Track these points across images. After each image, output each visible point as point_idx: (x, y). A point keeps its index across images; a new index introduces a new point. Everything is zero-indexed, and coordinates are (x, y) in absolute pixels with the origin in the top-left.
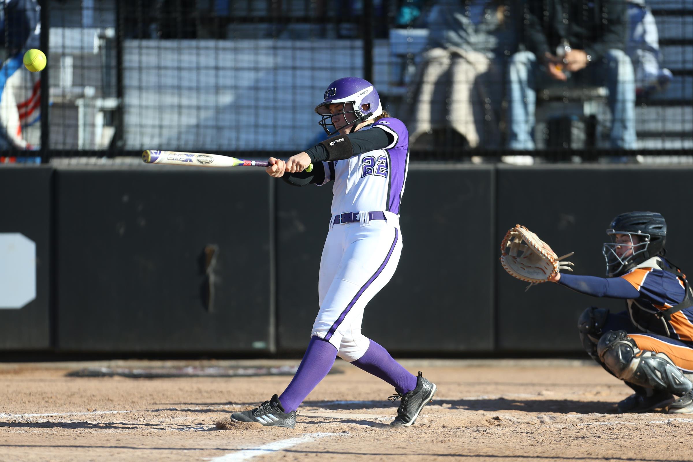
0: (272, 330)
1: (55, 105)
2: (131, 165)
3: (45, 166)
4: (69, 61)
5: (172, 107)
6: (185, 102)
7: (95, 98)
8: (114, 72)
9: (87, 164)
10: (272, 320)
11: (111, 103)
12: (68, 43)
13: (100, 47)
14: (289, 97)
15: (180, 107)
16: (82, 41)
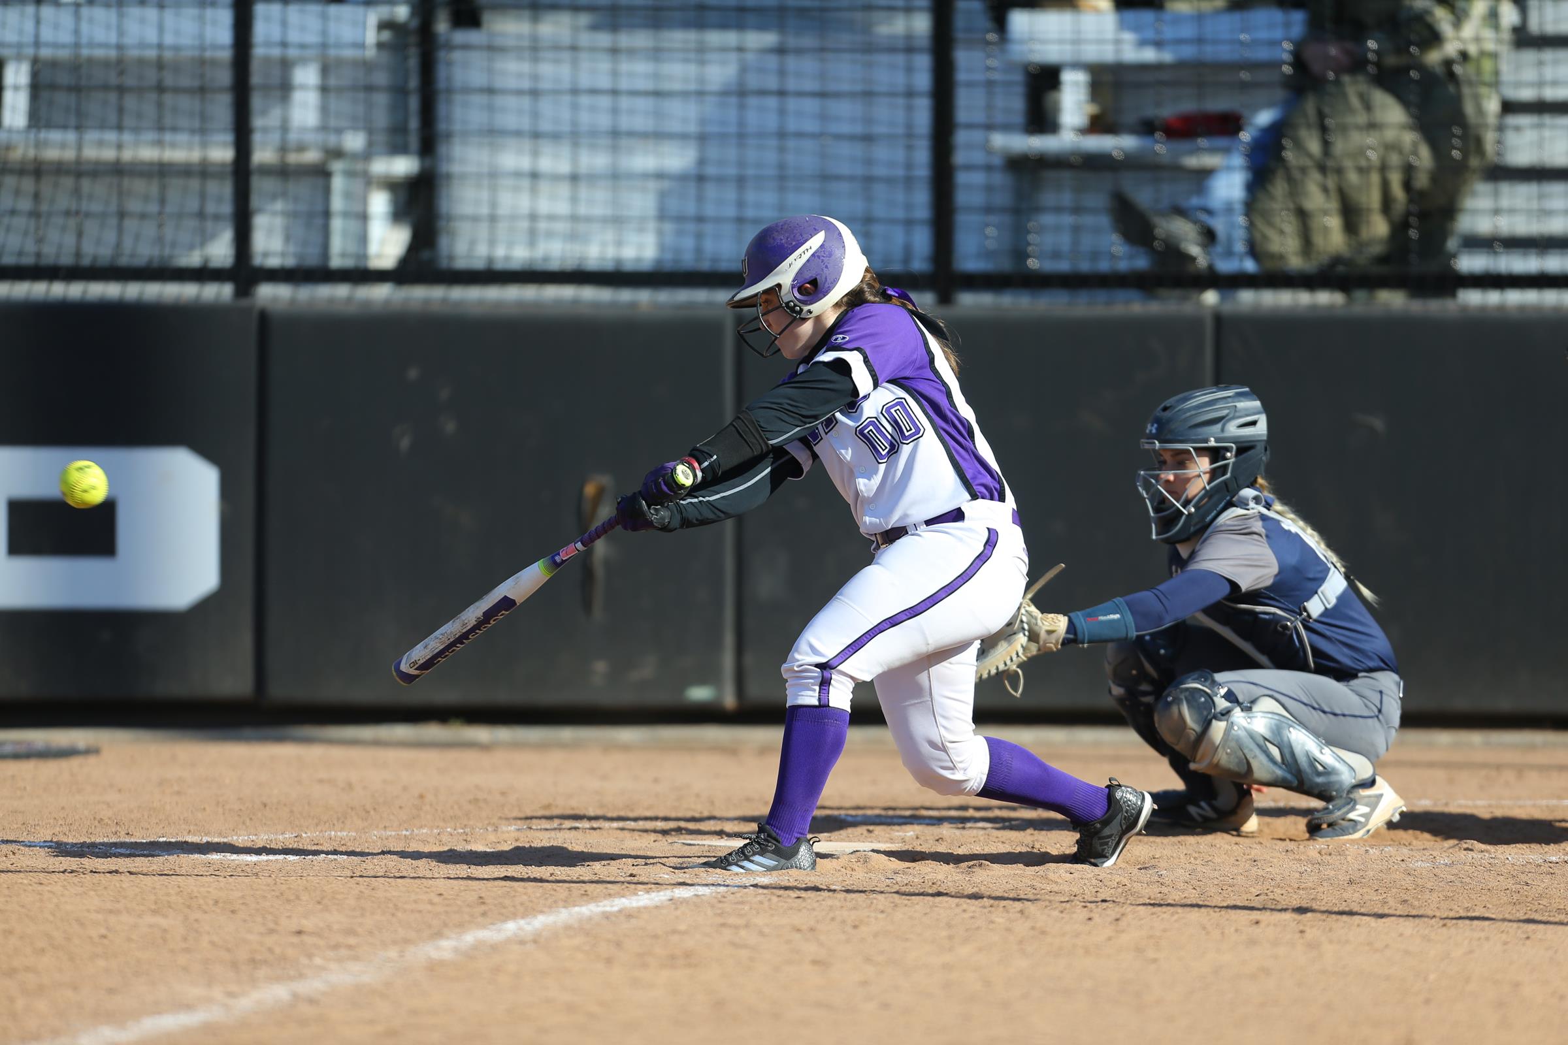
0: (728, 660)
1: (267, 171)
2: (427, 302)
3: (244, 302)
4: (307, 76)
5: (518, 174)
6: (546, 164)
7: (367, 155)
8: (414, 103)
9: (349, 300)
10: (729, 639)
11: (403, 166)
12: (294, 36)
13: (380, 46)
14: (771, 157)
15: (534, 176)
16: (324, 32)
